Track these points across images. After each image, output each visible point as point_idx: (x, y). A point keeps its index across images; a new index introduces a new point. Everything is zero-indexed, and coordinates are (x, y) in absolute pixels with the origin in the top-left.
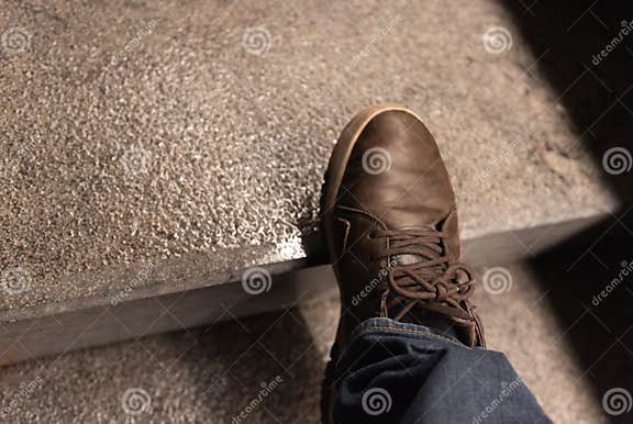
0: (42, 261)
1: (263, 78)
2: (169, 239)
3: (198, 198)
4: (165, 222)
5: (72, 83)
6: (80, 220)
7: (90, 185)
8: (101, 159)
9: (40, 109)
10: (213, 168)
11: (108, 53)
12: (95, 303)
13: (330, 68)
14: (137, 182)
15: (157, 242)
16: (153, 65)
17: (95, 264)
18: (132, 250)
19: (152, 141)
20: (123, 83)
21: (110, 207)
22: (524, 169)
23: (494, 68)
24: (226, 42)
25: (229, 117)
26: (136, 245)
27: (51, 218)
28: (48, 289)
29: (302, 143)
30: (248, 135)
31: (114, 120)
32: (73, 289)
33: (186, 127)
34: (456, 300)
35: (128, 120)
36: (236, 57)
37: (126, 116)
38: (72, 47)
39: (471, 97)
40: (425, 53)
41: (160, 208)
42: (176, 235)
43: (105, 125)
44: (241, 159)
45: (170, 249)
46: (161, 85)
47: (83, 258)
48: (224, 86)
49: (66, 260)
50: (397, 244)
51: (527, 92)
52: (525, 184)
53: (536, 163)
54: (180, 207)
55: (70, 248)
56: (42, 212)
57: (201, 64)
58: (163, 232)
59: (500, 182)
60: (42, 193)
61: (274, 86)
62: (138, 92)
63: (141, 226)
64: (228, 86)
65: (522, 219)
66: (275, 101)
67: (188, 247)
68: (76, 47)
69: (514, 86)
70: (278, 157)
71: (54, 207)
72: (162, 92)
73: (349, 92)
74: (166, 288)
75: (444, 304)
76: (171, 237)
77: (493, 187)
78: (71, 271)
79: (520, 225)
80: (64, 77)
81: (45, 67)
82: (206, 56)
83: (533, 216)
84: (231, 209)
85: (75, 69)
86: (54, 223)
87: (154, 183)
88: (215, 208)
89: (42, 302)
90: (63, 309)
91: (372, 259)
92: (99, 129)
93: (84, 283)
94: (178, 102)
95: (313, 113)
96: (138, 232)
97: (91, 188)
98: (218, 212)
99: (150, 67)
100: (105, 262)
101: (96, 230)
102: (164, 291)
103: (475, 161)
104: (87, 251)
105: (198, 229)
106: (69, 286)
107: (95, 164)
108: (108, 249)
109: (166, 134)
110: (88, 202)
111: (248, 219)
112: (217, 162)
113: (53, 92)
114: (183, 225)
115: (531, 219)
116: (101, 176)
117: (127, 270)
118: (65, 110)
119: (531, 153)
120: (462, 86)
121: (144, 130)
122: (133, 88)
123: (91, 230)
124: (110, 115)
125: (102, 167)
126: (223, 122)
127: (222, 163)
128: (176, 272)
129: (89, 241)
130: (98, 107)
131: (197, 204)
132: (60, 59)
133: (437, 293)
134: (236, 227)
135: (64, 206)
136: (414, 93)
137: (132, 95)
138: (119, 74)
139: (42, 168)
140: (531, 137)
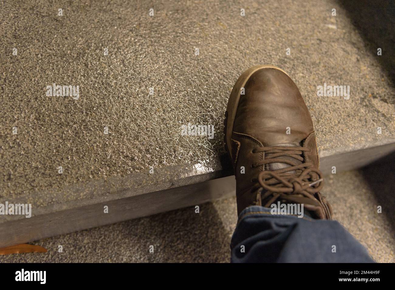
0: (50, 176)
1: (188, 55)
2: (132, 160)
3: (149, 133)
4: (129, 149)
5: (67, 61)
6: (74, 149)
7: (80, 126)
8: (87, 109)
9: (47, 78)
10: (158, 114)
11: (89, 41)
12: (85, 203)
13: (230, 48)
14: (110, 124)
15: (124, 163)
16: (118, 48)
17: (84, 178)
18: (108, 168)
19: (118, 97)
20: (99, 60)
21: (93, 140)
22: (359, 110)
23: (335, 45)
24: (164, 32)
25: (168, 80)
26: (111, 165)
27: (56, 148)
28: (55, 195)
29: (215, 96)
30: (180, 92)
31: (94, 84)
32: (71, 194)
33: (140, 87)
34: (310, 193)
35: (103, 84)
36: (170, 42)
37: (102, 81)
38: (66, 38)
39: (322, 65)
40: (291, 37)
41: (125, 140)
42: (136, 158)
43: (89, 87)
44: (176, 108)
45: (132, 167)
46: (123, 61)
47: (77, 173)
48: (164, 61)
49: (66, 176)
50: (270, 156)
51: (358, 60)
52: (360, 120)
53: (366, 106)
54: (138, 139)
55: (69, 167)
56: (50, 144)
57: (148, 47)
58: (127, 156)
59: (344, 119)
60: (50, 132)
61: (195, 60)
62: (109, 66)
63: (114, 152)
64: (166, 61)
65: (359, 143)
66: (197, 70)
67: (144, 165)
68: (69, 38)
69: (349, 57)
70: (200, 105)
71: (57, 141)
72: (124, 66)
73: (243, 63)
74: (130, 193)
75: (300, 196)
76: (132, 159)
77: (339, 122)
78: (69, 182)
79: (358, 147)
80: (62, 57)
81: (50, 51)
82: (152, 41)
83: (366, 141)
84: (171, 140)
85: (69, 52)
86: (58, 151)
87: (121, 124)
88: (160, 139)
89: (51, 204)
90: (65, 207)
91: (253, 167)
92: (84, 90)
93: (78, 190)
94: (135, 71)
95: (221, 77)
96: (111, 156)
97: (80, 128)
98: (163, 142)
99: (116, 50)
100: (91, 176)
101: (84, 155)
102: (129, 194)
103: (327, 105)
104: (79, 169)
105: (150, 154)
106: (68, 192)
107: (83, 113)
108: (93, 168)
109: (127, 92)
110: (79, 137)
111: (182, 146)
112: (161, 109)
113: (55, 67)
114: (140, 151)
115: (365, 143)
116: (87, 120)
117: (105, 181)
118: (63, 78)
119: (363, 100)
120: (315, 57)
121: (113, 90)
122: (105, 63)
123: (81, 156)
124: (92, 81)
125: (87, 114)
126: (164, 84)
127: (164, 110)
128: (136, 182)
129: (80, 162)
130: (84, 76)
131: (149, 137)
132: (59, 46)
133: (294, 188)
134: (175, 152)
135: (64, 140)
136: (286, 63)
137: (105, 68)
138: (96, 54)
139: (49, 116)
140: (362, 90)
